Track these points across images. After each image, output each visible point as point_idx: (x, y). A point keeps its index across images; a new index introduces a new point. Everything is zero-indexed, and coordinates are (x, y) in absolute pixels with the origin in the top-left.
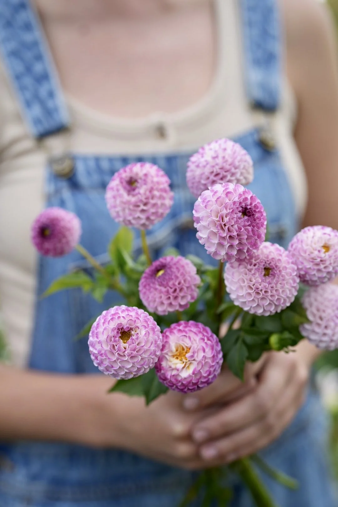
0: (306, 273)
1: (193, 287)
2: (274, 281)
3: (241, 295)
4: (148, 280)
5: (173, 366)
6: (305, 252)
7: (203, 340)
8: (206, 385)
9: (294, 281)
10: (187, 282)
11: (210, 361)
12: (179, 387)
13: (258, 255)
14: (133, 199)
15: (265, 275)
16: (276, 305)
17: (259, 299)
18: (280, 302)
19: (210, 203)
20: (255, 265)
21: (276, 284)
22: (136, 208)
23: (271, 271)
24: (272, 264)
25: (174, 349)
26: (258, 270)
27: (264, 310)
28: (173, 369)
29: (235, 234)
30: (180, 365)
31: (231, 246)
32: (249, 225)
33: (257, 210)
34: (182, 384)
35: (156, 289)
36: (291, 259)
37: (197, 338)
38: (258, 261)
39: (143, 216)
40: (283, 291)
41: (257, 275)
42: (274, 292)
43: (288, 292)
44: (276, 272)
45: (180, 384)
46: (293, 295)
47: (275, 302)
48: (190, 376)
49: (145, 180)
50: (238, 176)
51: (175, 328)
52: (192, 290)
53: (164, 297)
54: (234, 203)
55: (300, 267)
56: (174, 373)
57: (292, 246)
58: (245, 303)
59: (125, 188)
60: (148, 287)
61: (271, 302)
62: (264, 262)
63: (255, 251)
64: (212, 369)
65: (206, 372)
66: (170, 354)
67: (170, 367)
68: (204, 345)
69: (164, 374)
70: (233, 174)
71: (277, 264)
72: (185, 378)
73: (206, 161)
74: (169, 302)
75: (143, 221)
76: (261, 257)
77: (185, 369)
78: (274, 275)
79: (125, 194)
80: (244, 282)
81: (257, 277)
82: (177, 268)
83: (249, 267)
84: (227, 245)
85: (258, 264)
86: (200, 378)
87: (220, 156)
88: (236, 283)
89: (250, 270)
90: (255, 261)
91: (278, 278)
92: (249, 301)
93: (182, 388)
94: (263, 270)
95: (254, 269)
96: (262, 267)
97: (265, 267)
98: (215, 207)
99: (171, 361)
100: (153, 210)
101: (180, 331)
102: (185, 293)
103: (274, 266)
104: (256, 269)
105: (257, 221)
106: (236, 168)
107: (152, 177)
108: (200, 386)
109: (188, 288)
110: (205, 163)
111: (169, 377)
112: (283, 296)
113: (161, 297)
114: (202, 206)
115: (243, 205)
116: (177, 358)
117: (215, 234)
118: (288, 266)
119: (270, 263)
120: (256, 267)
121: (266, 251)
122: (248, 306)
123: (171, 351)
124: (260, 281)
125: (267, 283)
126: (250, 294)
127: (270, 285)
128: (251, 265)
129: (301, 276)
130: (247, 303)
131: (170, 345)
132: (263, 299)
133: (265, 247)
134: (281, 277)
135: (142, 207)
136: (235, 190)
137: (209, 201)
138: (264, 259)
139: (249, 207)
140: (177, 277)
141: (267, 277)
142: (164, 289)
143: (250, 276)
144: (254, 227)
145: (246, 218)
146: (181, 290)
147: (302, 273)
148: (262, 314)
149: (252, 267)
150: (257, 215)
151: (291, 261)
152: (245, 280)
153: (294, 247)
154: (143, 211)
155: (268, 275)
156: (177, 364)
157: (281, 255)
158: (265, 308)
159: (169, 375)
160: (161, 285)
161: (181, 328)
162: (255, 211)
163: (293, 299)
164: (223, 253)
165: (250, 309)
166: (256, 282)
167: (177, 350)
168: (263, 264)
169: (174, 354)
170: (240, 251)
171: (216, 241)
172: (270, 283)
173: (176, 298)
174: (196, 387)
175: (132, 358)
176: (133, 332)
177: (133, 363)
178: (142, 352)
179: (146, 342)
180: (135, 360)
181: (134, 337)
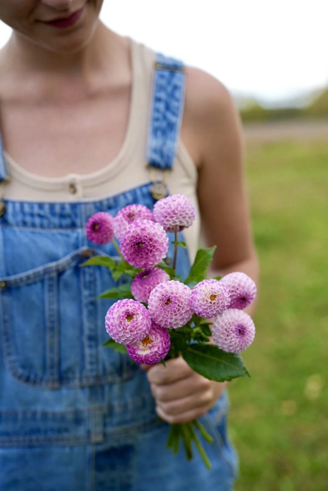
49: (139, 214)
59: (126, 220)
79: (127, 223)
107: (144, 213)
175: (131, 331)
176: (134, 316)
177: (131, 335)
178: (138, 329)
179: (142, 324)
180: (133, 333)
181: (135, 319)
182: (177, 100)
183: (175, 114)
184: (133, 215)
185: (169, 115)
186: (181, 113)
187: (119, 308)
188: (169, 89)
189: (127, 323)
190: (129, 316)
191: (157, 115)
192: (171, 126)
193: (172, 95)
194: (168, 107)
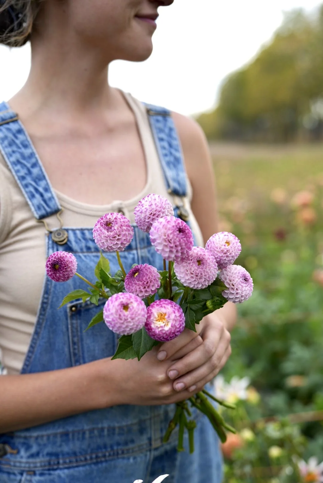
0: (221, 259)
1: (157, 279)
2: (205, 267)
3: (187, 278)
4: (130, 280)
5: (159, 326)
6: (217, 248)
7: (172, 307)
8: (179, 333)
9: (215, 265)
10: (153, 276)
11: (179, 318)
12: (165, 337)
13: (192, 254)
14: (112, 234)
15: (198, 265)
16: (208, 281)
17: (198, 279)
18: (210, 279)
19: (159, 229)
20: (191, 260)
21: (206, 268)
22: (114, 239)
23: (201, 262)
24: (201, 257)
25: (157, 316)
26: (194, 262)
27: (202, 285)
28: (159, 328)
29: (178, 243)
30: (163, 324)
31: (177, 251)
32: (184, 237)
33: (186, 228)
34: (166, 334)
35: (136, 284)
36: (210, 253)
37: (169, 307)
38: (192, 258)
39: (119, 242)
40: (210, 272)
41: (194, 265)
42: (206, 273)
43: (213, 272)
44: (204, 262)
45: (165, 335)
46: (216, 273)
47: (207, 279)
48: (170, 329)
49: (116, 222)
50: (166, 213)
51: (154, 305)
52: (157, 281)
53: (142, 288)
54: (173, 226)
55: (216, 257)
56: (160, 329)
57: (208, 246)
58: (190, 283)
59: (105, 228)
60: (130, 284)
61: (205, 280)
62: (196, 257)
63: (190, 252)
64: (181, 323)
65: (178, 325)
66: (155, 319)
67: (157, 327)
68: (174, 309)
69: (154, 332)
70: (163, 213)
71: (204, 257)
72: (167, 331)
73: (146, 208)
74: (145, 290)
75: (120, 246)
76: (194, 254)
77: (165, 326)
78: (203, 264)
79: (106, 232)
80: (188, 271)
81: (194, 267)
82: (146, 270)
83: (189, 262)
84: (174, 250)
85: (193, 259)
86: (176, 329)
87: (153, 204)
88: (183, 273)
89: (189, 263)
90: (191, 258)
91: (206, 264)
92: (193, 281)
93: (166, 337)
94: (197, 262)
95: (192, 263)
96: (195, 260)
97: (197, 260)
98: (163, 231)
99: (156, 324)
100: (124, 238)
101: (157, 305)
102: (154, 283)
103: (202, 259)
104: (193, 262)
105: (188, 234)
106: (164, 209)
107: (120, 219)
108: (176, 334)
109: (154, 280)
110: (146, 210)
111: (158, 332)
112: (211, 274)
113: (140, 288)
114: (155, 231)
115: (178, 227)
116: (159, 321)
117: (166, 246)
118: (210, 257)
119: (199, 258)
120: (193, 261)
121: (195, 251)
122: (193, 284)
123: (156, 318)
124: (197, 268)
125: (201, 269)
126: (192, 277)
127: (203, 270)
128: (189, 260)
129: (218, 262)
130: (192, 283)
131: (154, 314)
132: (200, 278)
133: (195, 249)
134: (207, 264)
135: (118, 237)
136: (171, 219)
137: (158, 228)
138: (196, 255)
139: (181, 227)
140: (147, 275)
141: (200, 265)
142: (141, 283)
143: (190, 267)
144: (187, 238)
145: (181, 234)
146: (151, 282)
147: (218, 260)
148: (201, 288)
149: (190, 261)
150: (187, 231)
151: (210, 254)
152: (188, 270)
153: (210, 246)
154: (118, 239)
155: (200, 264)
156: (160, 324)
157: (204, 252)
158: (203, 284)
159: (157, 331)
160: (139, 280)
161: (158, 303)
162: (185, 229)
163: (216, 276)
164: (173, 256)
165: (194, 286)
166: (195, 270)
167: (158, 317)
168: (196, 258)
169: (157, 319)
170: (182, 253)
171: (167, 250)
172: (202, 269)
173: (148, 287)
174: (174, 335)
175: (132, 319)
176: (130, 306)
177: (134, 322)
178: (137, 315)
179: (138, 310)
180: (134, 320)
181: (131, 308)
182: (175, 139)
183: (177, 150)
184: (110, 223)
185: (173, 151)
186: (180, 148)
187: (113, 303)
188: (167, 130)
189: (126, 313)
190: (125, 307)
191: (165, 152)
192: (177, 160)
193: (170, 136)
194: (170, 145)
